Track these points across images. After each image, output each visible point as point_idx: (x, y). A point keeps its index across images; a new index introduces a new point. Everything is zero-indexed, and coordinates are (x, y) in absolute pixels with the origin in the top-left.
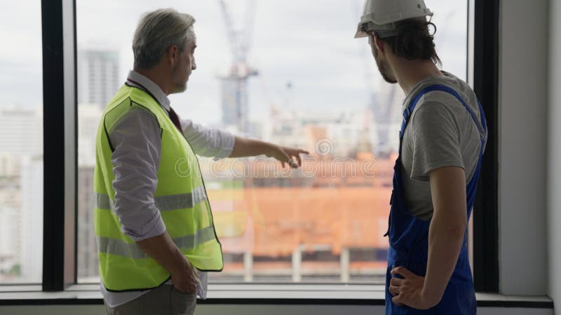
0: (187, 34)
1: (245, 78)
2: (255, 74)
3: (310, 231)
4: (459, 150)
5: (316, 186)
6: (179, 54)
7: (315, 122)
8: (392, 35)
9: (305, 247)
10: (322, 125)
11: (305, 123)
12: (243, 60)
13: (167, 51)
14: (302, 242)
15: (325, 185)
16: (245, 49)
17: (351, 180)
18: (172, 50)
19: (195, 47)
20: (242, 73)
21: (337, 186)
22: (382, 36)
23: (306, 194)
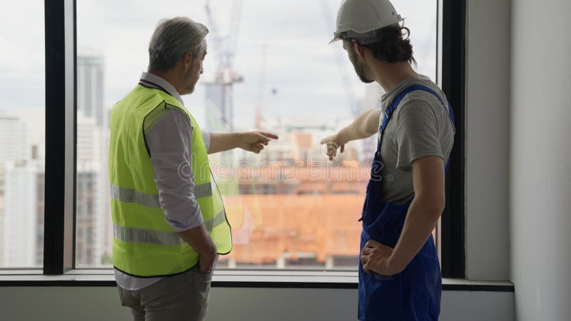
0: (202, 43)
1: (230, 84)
2: (240, 80)
3: (294, 239)
4: (438, 141)
5: (300, 193)
6: (193, 61)
7: (299, 128)
8: (372, 41)
9: (289, 255)
10: (306, 132)
11: (289, 129)
12: (228, 66)
13: (184, 56)
14: (286, 251)
15: (311, 192)
16: (229, 55)
17: (337, 187)
18: (188, 55)
19: (205, 53)
20: (227, 79)
21: (321, 193)
22: (363, 43)
23: (290, 201)
